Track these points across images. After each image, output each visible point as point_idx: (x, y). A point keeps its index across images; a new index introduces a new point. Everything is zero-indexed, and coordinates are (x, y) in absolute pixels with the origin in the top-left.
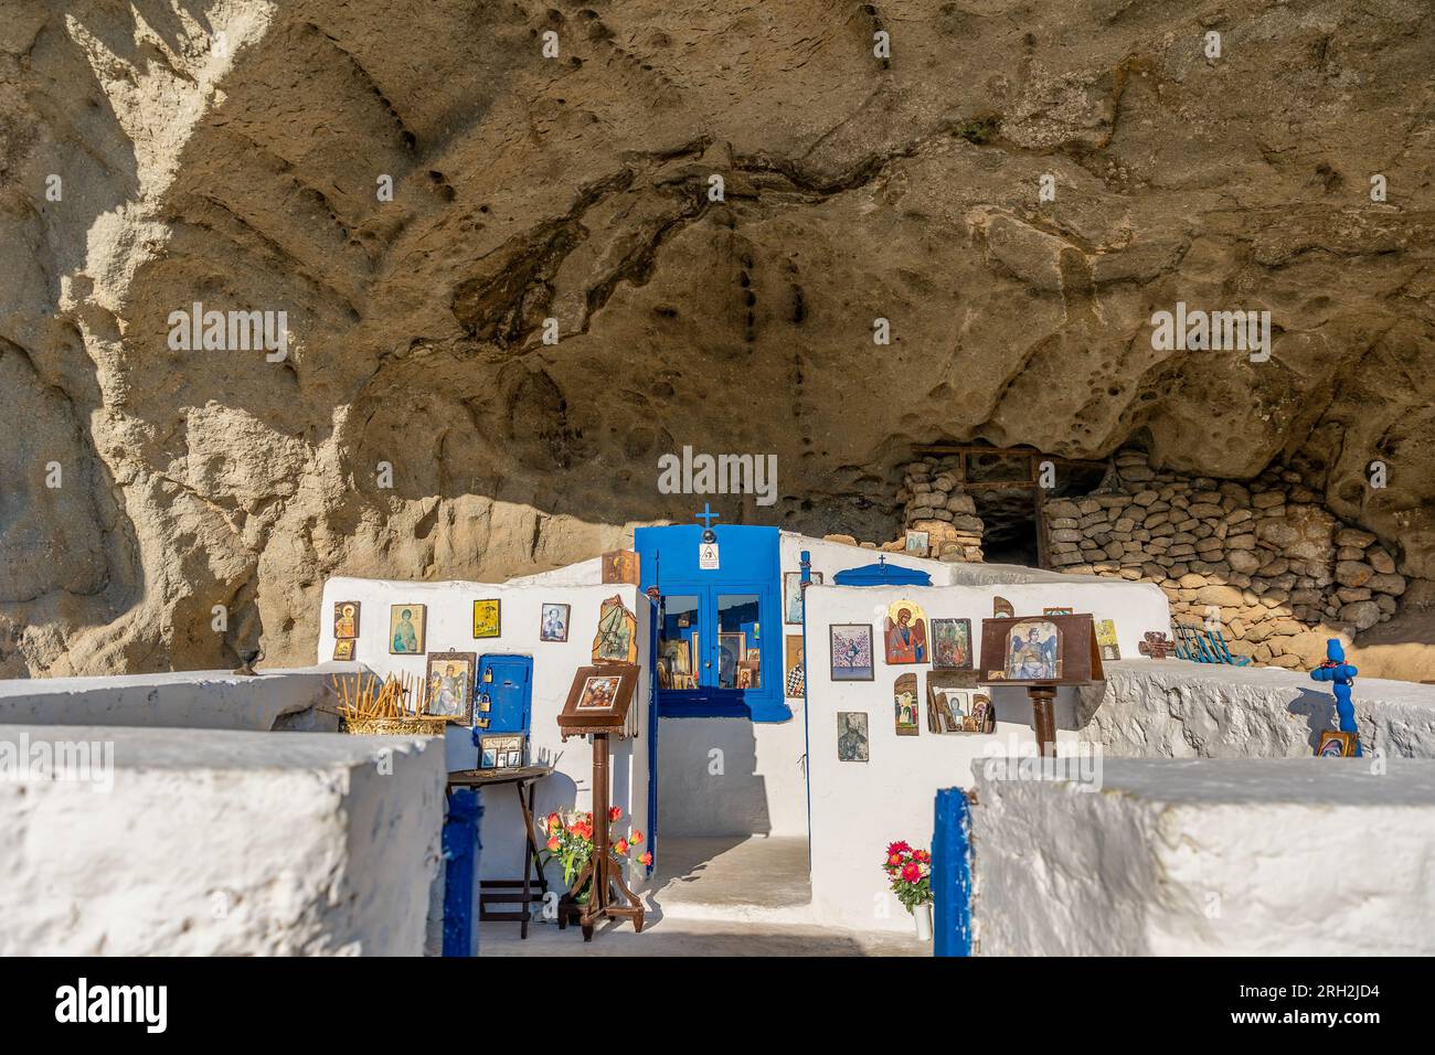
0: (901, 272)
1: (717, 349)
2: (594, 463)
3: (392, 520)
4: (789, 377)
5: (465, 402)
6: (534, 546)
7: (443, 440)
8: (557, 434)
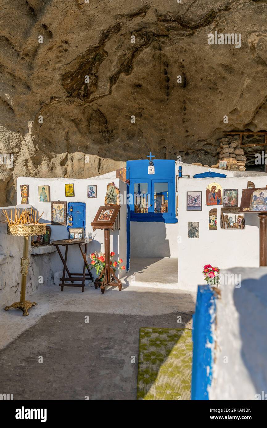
0: (222, 65)
1: (156, 99)
2: (117, 141)
3: (53, 160)
4: (181, 108)
5: (73, 120)
6: (99, 168)
7: (67, 134)
8: (105, 131)
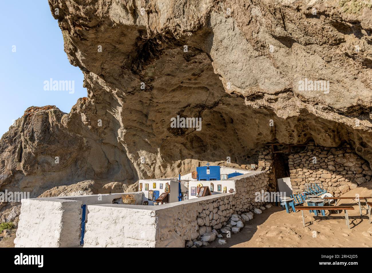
0: (241, 114)
1: (220, 129)
2: (209, 151)
3: (173, 165)
5: (182, 143)
7: (181, 150)
8: (202, 146)
